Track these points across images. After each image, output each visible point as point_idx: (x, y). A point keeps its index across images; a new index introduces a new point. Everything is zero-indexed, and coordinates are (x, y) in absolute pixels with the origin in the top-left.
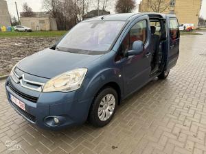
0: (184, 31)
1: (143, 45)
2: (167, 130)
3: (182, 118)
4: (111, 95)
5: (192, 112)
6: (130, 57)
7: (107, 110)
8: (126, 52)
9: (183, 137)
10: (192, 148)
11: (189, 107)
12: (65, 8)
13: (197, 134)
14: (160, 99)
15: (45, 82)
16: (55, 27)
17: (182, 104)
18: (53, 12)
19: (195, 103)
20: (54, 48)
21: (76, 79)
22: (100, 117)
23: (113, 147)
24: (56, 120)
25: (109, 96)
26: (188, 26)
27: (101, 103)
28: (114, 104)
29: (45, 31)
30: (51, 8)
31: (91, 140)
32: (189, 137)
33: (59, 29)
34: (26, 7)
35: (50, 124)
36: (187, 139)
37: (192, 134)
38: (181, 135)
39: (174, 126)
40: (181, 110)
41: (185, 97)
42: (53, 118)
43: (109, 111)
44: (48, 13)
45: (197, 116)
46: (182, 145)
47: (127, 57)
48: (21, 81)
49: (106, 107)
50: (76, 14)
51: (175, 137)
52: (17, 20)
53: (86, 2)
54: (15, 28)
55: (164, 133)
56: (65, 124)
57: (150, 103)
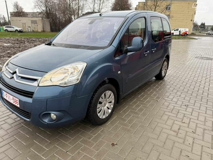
0: (180, 35)
1: (143, 42)
2: (167, 127)
3: (180, 116)
4: (110, 92)
5: (189, 110)
6: (129, 54)
7: (106, 107)
8: (125, 49)
9: (182, 134)
10: (191, 143)
11: (187, 106)
12: (59, 8)
13: (195, 130)
14: (158, 98)
15: (42, 76)
16: (48, 28)
17: (180, 103)
18: (47, 12)
19: (192, 101)
20: (49, 44)
21: (75, 73)
22: (99, 115)
23: (113, 145)
24: (53, 116)
25: (108, 93)
26: (183, 30)
27: (100, 100)
28: (113, 101)
29: (37, 32)
30: (44, 9)
31: (90, 138)
32: (188, 134)
33: (52, 30)
34: (16, 6)
35: (46, 120)
36: (186, 135)
37: (191, 131)
38: (180, 131)
39: (173, 123)
40: (180, 108)
41: (183, 96)
42: (50, 114)
43: (108, 108)
44: (40, 13)
45: (195, 114)
46: (181, 141)
47: (127, 53)
48: (15, 75)
49: (105, 105)
50: (71, 15)
51: (175, 134)
52: (7, 20)
53: (81, 4)
54: (4, 28)
55: (164, 130)
56: (62, 121)
57: (149, 102)
